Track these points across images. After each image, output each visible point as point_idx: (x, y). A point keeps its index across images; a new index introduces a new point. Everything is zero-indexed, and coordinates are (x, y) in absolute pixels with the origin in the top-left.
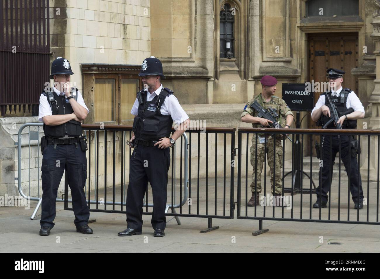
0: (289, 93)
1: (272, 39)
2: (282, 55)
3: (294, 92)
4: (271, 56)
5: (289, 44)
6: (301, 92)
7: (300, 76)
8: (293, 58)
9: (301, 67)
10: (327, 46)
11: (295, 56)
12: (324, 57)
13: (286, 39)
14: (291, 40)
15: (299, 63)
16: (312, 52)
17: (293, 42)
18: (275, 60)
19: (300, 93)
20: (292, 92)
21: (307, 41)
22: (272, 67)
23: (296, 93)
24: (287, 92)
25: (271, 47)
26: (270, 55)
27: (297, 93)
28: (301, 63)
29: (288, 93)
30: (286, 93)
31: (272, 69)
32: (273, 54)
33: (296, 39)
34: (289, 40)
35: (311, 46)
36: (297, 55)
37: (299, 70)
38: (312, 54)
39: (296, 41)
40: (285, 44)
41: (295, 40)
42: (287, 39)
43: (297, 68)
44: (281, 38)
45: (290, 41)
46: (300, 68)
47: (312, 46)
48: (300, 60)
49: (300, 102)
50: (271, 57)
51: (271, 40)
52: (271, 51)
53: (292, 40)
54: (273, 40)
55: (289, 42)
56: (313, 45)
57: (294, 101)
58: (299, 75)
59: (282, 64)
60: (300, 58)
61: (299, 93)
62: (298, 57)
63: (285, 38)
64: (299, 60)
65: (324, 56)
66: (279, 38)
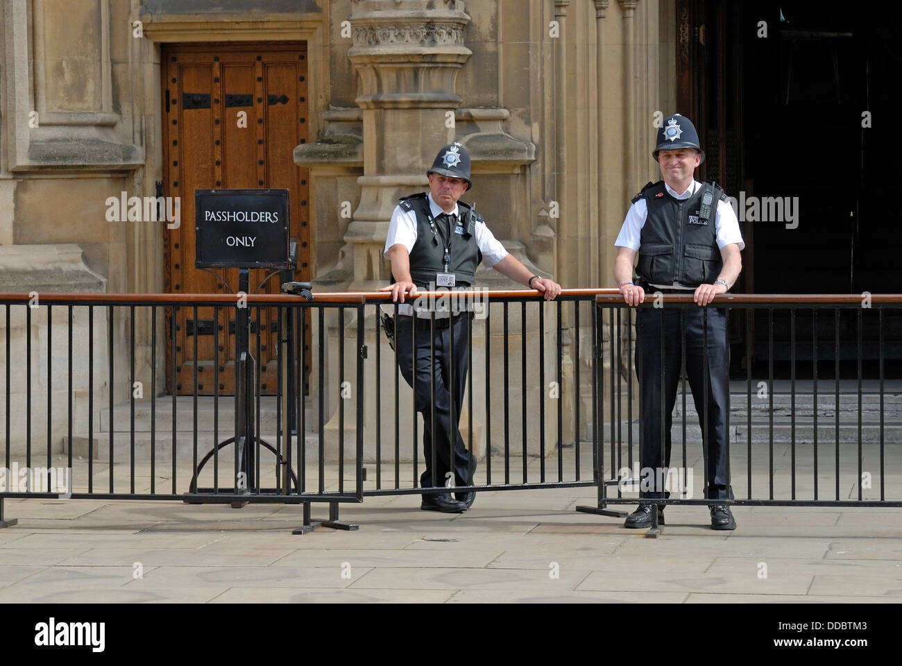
0: (217, 218)
1: (63, 60)
2: (91, 105)
3: (231, 214)
4: (61, 107)
5: (110, 72)
6: (252, 213)
7: (143, 166)
8: (120, 113)
9: (144, 142)
10: (217, 80)
11: (125, 108)
12: (208, 110)
13: (100, 60)
14: (114, 63)
15: (139, 129)
16: (174, 95)
17: (120, 68)
18: (73, 119)
19: (249, 218)
20: (226, 215)
21: (158, 66)
22: (66, 140)
23: (235, 216)
24: (210, 215)
25: (61, 83)
26: (58, 105)
27: (241, 217)
28: (143, 127)
29: (214, 217)
30: (209, 218)
31: (63, 148)
32: (66, 104)
33: (130, 61)
34: (110, 64)
35: (170, 80)
36: (133, 105)
37: (140, 151)
38: (174, 102)
39: (130, 64)
40: (98, 75)
41: (126, 62)
42: (104, 59)
43: (134, 142)
44: (87, 56)
45: (112, 66)
46: (142, 144)
47: (174, 80)
48: (141, 119)
49: (249, 242)
50: (60, 111)
51: (61, 64)
52: (61, 94)
53: (118, 63)
54: (64, 64)
55: (110, 68)
56: (175, 76)
57: (231, 241)
58: (140, 162)
59: (93, 133)
60: (141, 116)
61: (245, 216)
62: (137, 112)
63: (98, 58)
64: (137, 120)
65: (209, 107)
66: (83, 58)
